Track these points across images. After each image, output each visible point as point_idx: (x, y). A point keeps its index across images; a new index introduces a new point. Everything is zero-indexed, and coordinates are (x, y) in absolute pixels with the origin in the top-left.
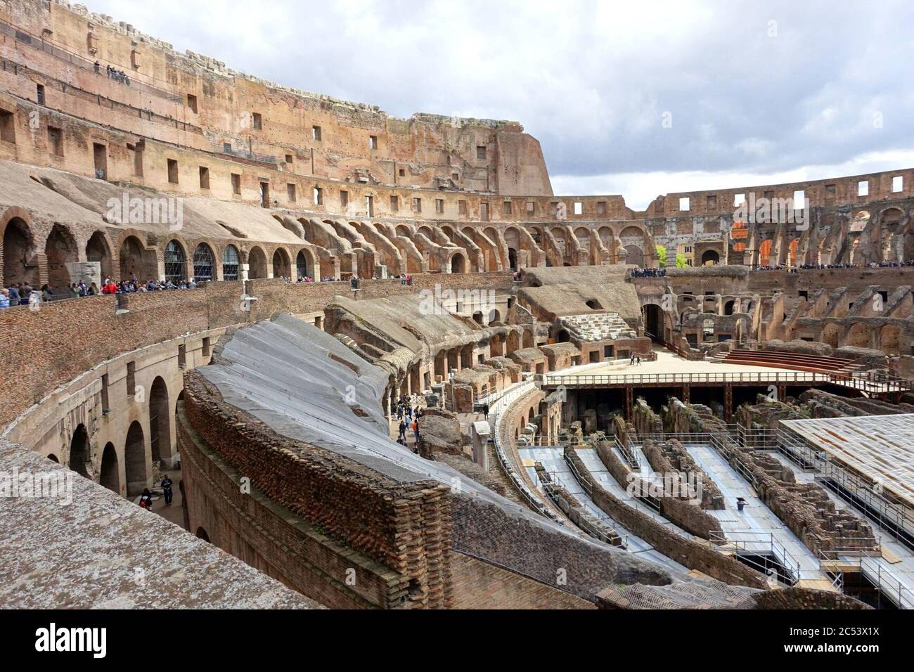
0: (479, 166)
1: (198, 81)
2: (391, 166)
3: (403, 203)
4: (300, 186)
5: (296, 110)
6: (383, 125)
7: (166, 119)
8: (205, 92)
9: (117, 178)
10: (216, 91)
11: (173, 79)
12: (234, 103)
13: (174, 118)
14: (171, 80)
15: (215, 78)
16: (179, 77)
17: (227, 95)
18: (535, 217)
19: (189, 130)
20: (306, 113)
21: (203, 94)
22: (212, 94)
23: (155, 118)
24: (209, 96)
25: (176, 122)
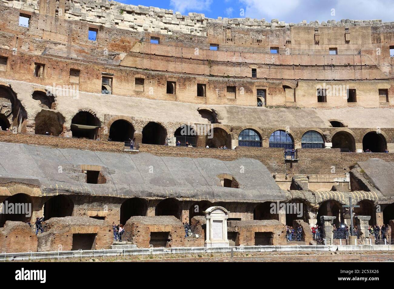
7: (346, 66)
9: (274, 104)
11: (377, 40)
13: (351, 64)
14: (375, 42)
16: (382, 38)
19: (366, 69)
23: (336, 68)
25: (354, 66)
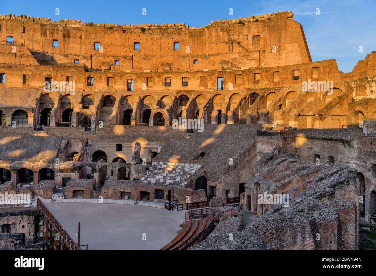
0: (253, 50)
1: (60, 33)
2: (188, 58)
3: (157, 82)
4: (76, 77)
5: (124, 36)
6: (184, 33)
8: (64, 36)
10: (71, 35)
11: (44, 34)
12: (83, 39)
14: (43, 35)
15: (71, 29)
16: (48, 33)
17: (78, 36)
18: (260, 85)
19: (24, 57)
20: (130, 36)
21: (62, 38)
22: (69, 37)
24: (67, 38)
